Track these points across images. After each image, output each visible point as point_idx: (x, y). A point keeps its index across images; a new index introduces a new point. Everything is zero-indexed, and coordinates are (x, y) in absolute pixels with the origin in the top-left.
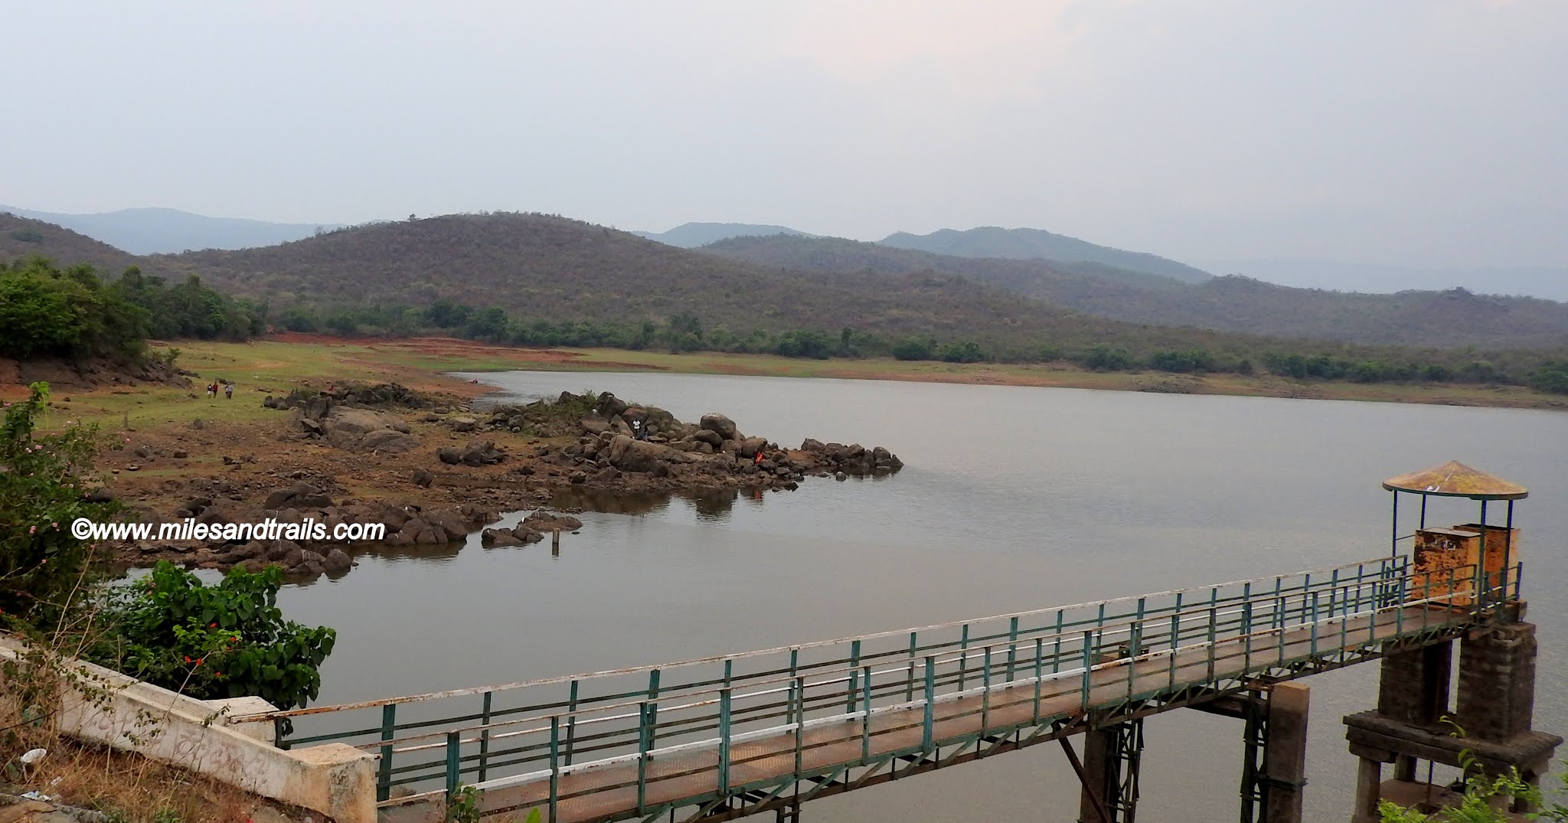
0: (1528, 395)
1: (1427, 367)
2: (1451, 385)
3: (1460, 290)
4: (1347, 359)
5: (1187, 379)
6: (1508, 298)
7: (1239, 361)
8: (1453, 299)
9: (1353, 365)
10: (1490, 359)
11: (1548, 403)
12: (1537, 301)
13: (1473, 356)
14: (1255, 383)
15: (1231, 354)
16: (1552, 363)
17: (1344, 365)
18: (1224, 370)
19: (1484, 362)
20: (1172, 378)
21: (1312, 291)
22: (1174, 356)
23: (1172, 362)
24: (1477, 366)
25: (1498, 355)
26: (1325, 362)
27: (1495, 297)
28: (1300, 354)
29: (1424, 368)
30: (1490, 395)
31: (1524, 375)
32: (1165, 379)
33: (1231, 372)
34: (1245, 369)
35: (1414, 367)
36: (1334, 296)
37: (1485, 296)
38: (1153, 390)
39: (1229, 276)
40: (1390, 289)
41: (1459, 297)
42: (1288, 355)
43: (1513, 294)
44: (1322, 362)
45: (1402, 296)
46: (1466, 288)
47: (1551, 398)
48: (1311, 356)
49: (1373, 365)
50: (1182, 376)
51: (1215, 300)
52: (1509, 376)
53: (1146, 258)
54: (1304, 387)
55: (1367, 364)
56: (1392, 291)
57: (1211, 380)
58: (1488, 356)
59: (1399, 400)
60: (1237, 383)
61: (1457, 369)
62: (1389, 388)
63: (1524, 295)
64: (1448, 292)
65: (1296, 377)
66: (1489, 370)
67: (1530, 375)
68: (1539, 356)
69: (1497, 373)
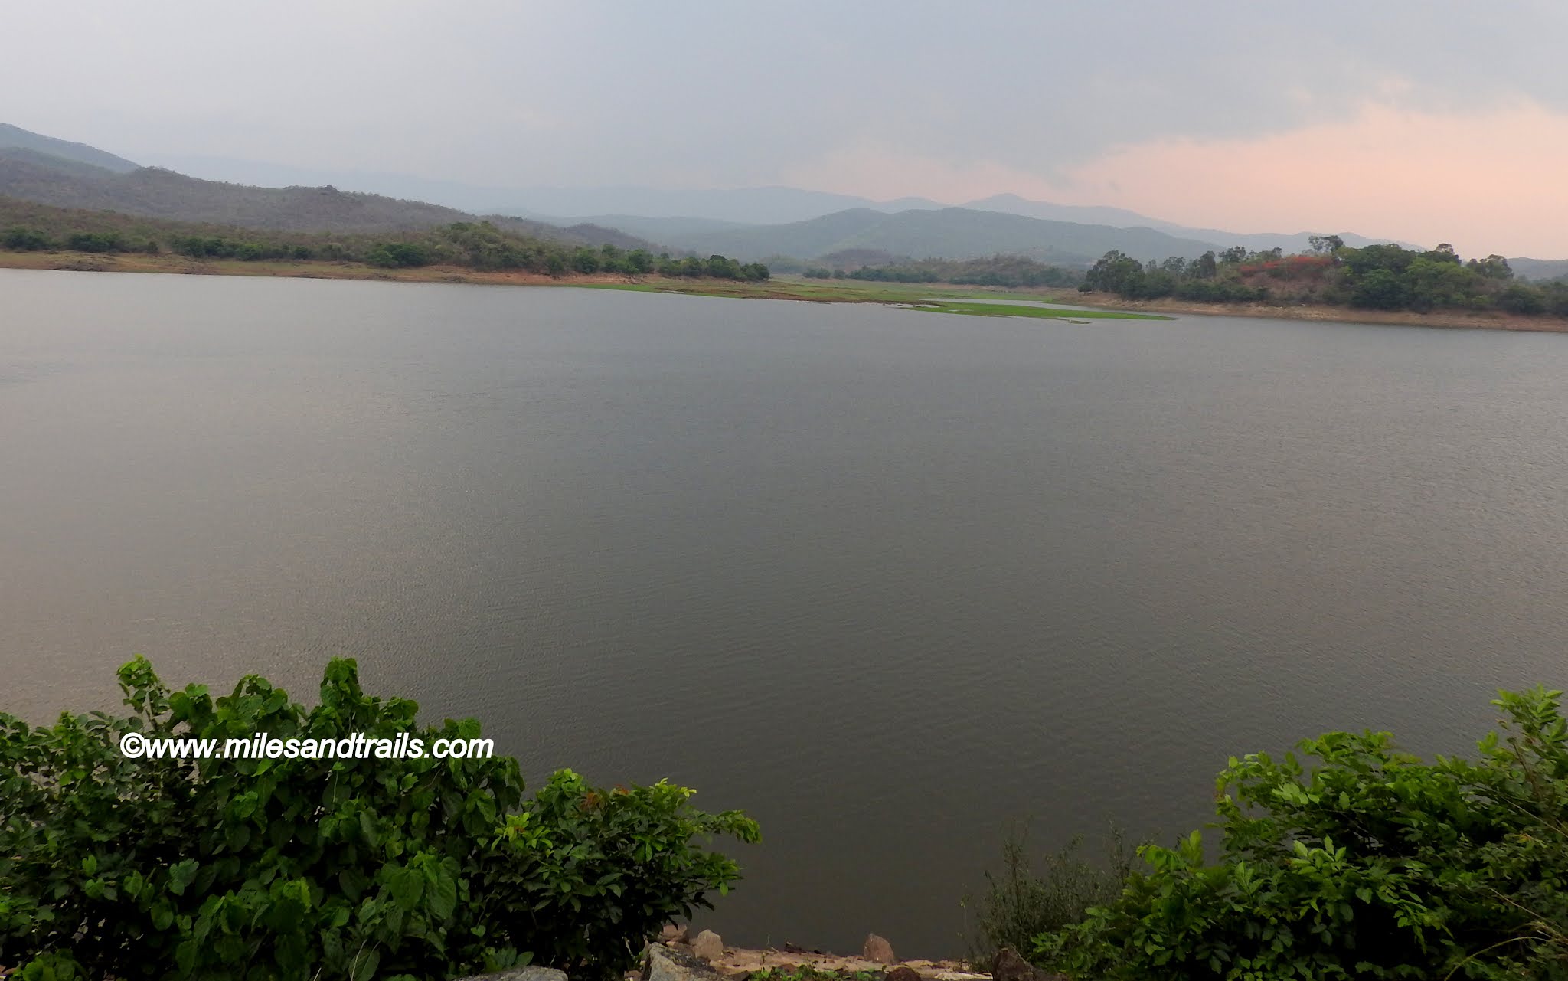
0: (364, 269)
1: (295, 249)
2: (313, 262)
3: (329, 188)
4: (239, 242)
5: (100, 258)
7: (146, 242)
8: (324, 194)
9: (241, 246)
10: (341, 241)
11: (377, 275)
12: (383, 197)
13: (329, 239)
14: (162, 261)
15: (140, 237)
16: (381, 244)
17: (234, 246)
18: (134, 250)
19: (336, 244)
20: (87, 257)
21: (220, 183)
22: (88, 238)
23: (88, 243)
24: (330, 247)
25: (346, 238)
26: (218, 244)
27: (354, 194)
28: (200, 237)
29: (292, 250)
30: (339, 269)
31: (363, 253)
32: (80, 259)
33: (141, 251)
34: (152, 250)
36: (238, 189)
37: (347, 193)
38: (68, 268)
39: (151, 167)
40: (281, 185)
41: (328, 193)
42: (189, 237)
43: (367, 193)
44: (216, 244)
45: (288, 190)
46: (334, 186)
47: (379, 271)
48: (209, 239)
49: (255, 246)
50: (97, 255)
51: (140, 188)
52: (353, 254)
53: (80, 147)
54: (202, 265)
55: (250, 245)
56: (281, 186)
57: (123, 259)
58: (339, 239)
59: (274, 275)
60: (145, 261)
61: (317, 249)
62: (268, 265)
64: (322, 188)
65: (196, 256)
66: (339, 249)
67: (366, 253)
68: (373, 240)
69: (345, 252)
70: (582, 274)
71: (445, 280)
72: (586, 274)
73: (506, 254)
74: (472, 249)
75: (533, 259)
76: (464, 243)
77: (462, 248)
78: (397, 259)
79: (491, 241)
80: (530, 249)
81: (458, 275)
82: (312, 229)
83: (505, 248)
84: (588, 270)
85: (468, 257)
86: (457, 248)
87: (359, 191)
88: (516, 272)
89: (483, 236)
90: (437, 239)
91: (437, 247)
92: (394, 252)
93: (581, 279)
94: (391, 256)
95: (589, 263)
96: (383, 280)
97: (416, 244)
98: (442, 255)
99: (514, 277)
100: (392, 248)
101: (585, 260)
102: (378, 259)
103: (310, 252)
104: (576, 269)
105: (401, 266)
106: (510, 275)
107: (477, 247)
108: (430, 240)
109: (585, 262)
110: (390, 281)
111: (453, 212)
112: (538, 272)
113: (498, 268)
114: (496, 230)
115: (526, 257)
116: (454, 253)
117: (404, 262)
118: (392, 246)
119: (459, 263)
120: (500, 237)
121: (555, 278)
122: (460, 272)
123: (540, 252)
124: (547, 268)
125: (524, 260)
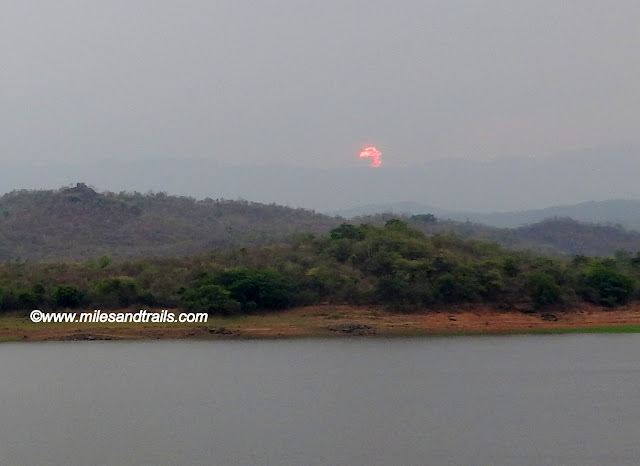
3: (81, 187)
6: (138, 196)
8: (73, 200)
10: (130, 274)
12: (173, 199)
16: (205, 274)
19: (124, 278)
24: (117, 284)
25: (140, 268)
29: (51, 291)
31: (174, 293)
35: (40, 289)
37: (111, 195)
41: (80, 197)
43: (144, 192)
52: (157, 295)
58: (128, 270)
61: (93, 289)
63: (156, 191)
64: (68, 190)
66: (132, 287)
67: (181, 292)
68: (189, 267)
69: (141, 292)
70: (601, 308)
71: (331, 333)
72: (609, 306)
73: (445, 276)
74: (377, 273)
75: (500, 283)
76: (360, 260)
77: (357, 271)
78: (238, 298)
79: (412, 255)
80: (489, 266)
81: (356, 321)
82: (75, 256)
83: (443, 267)
84: (610, 299)
85: (371, 288)
86: (347, 271)
87: (130, 190)
88: (468, 310)
89: (396, 247)
90: (310, 258)
91: (311, 272)
92: (230, 287)
93: (599, 316)
94: (229, 293)
95: (615, 284)
96: (218, 338)
97: (271, 269)
98: (321, 286)
99: (463, 319)
100: (226, 280)
101: (604, 280)
102: (205, 299)
103: (81, 296)
104: (587, 297)
105: (246, 311)
106: (456, 317)
107: (386, 268)
108: (295, 260)
109: (602, 283)
110: (232, 338)
111: (301, 214)
112: (509, 308)
113: (430, 305)
114: (419, 235)
115: (483, 281)
116: (343, 281)
117: (252, 303)
118: (227, 275)
119: (354, 299)
120: (429, 246)
121: (546, 317)
122: (360, 317)
123: (510, 269)
124: (529, 299)
125: (482, 288)
